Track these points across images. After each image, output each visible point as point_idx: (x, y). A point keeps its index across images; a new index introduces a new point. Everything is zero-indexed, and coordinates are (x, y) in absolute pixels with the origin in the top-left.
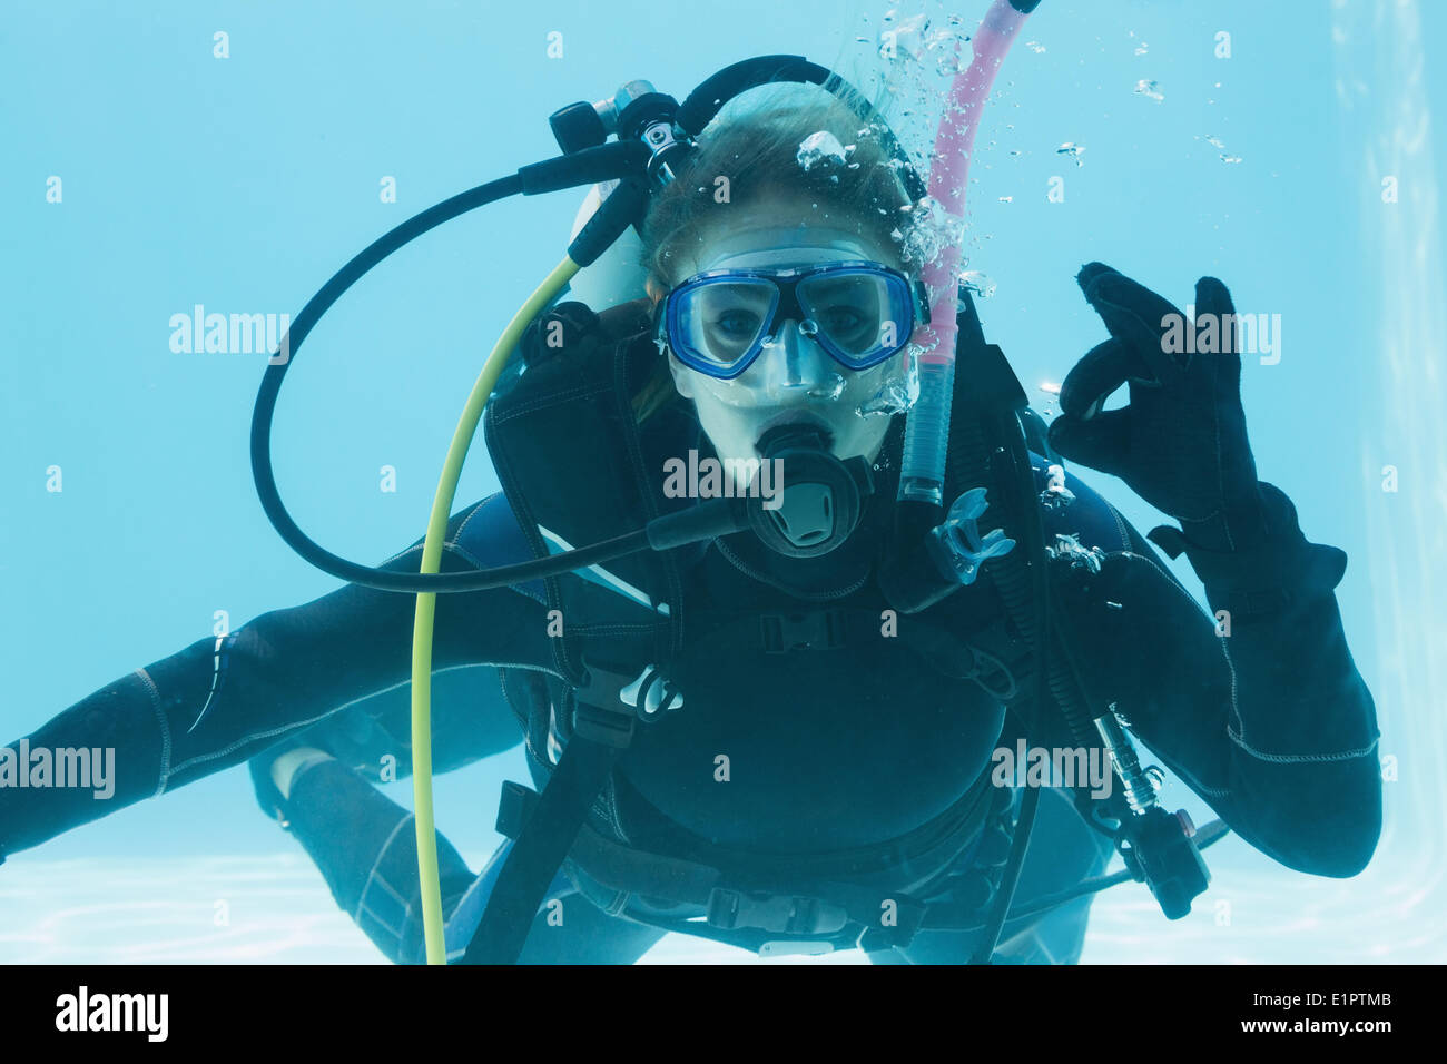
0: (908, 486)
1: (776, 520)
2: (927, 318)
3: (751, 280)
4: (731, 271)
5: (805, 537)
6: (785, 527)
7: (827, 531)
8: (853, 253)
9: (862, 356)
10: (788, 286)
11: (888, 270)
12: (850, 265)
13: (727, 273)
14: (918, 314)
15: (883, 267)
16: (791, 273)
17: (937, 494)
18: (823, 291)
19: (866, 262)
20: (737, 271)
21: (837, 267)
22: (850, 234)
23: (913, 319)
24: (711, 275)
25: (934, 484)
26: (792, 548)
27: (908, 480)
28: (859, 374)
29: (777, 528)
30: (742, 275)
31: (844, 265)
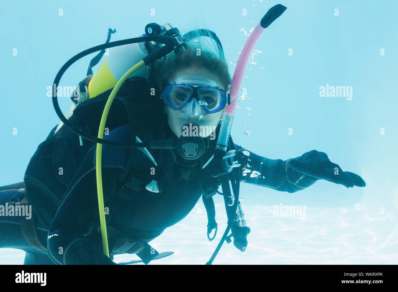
0: (218, 146)
1: (183, 149)
2: (229, 103)
3: (186, 87)
4: (182, 83)
5: (189, 155)
6: (185, 152)
7: (195, 155)
8: (213, 84)
9: (211, 110)
10: (195, 90)
11: (221, 90)
12: (212, 87)
13: (181, 83)
14: (227, 102)
15: (220, 89)
16: (197, 86)
17: (226, 149)
18: (204, 92)
19: (216, 87)
20: (183, 83)
21: (209, 87)
22: (213, 79)
23: (226, 103)
24: (177, 83)
25: (225, 146)
26: (185, 157)
27: (218, 144)
28: (210, 114)
29: (183, 151)
30: (184, 84)
31: (211, 86)
